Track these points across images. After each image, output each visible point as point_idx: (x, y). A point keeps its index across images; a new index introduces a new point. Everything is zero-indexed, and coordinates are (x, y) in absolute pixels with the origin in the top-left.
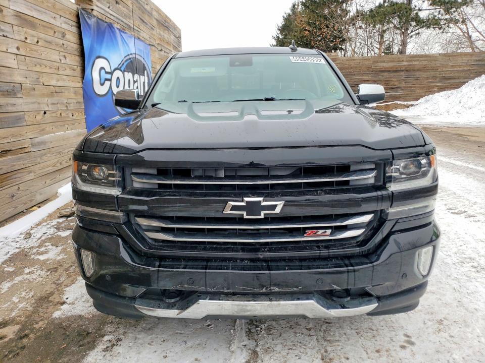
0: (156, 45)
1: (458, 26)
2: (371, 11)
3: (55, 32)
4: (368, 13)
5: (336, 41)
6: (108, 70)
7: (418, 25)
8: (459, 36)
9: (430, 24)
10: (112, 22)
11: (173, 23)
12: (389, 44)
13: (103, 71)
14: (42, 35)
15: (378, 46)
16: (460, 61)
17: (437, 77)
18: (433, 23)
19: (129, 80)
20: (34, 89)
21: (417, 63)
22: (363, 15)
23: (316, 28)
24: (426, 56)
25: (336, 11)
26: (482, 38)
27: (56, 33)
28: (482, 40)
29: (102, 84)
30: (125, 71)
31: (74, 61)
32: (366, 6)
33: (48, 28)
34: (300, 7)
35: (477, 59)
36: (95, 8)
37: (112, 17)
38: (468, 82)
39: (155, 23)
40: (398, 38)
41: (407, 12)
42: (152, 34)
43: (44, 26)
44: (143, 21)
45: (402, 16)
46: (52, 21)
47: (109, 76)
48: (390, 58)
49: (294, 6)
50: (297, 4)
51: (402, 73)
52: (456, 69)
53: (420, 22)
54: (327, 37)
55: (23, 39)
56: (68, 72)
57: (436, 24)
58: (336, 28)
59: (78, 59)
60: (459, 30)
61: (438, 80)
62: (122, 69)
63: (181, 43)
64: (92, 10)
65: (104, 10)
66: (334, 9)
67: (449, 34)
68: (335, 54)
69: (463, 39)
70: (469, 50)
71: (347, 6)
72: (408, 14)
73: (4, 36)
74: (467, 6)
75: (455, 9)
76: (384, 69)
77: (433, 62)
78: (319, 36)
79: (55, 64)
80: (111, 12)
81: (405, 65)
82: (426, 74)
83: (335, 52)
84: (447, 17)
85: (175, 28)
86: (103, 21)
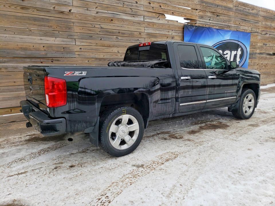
0: (260, 32)
10: (211, 26)
33: (163, 36)
37: (211, 24)
39: (260, 18)
43: (161, 36)
44: (246, 20)
64: (196, 23)
86: (203, 27)
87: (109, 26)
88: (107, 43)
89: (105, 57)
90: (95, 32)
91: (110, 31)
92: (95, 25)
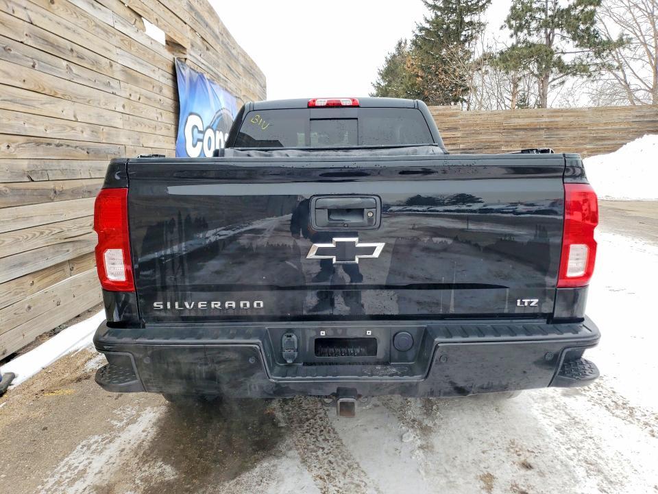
0: (242, 97)
1: (612, 72)
2: (502, 53)
3: (153, 87)
4: (498, 56)
5: (456, 91)
6: (201, 129)
7: (561, 72)
8: (614, 85)
9: (576, 70)
10: (203, 72)
11: (259, 69)
12: (524, 94)
13: (196, 130)
14: (143, 91)
15: (511, 98)
16: (615, 116)
17: (586, 137)
18: (579, 69)
19: (220, 140)
20: (135, 151)
21: (560, 119)
22: (491, 58)
23: (430, 73)
24: (572, 111)
25: (457, 53)
26: (643, 86)
27: (155, 88)
28: (644, 90)
29: (194, 146)
30: (217, 130)
31: (169, 118)
32: (494, 47)
33: (147, 81)
34: (408, 46)
35: (636, 114)
36: (188, 56)
37: (203, 66)
38: (625, 144)
39: (241, 70)
40: (535, 88)
41: (547, 56)
42: (238, 84)
43: (145, 81)
44: (231, 69)
45: (541, 60)
46: (152, 75)
47: (200, 136)
48: (526, 113)
49: (400, 44)
50: (404, 41)
51: (542, 132)
52: (610, 127)
53: (563, 68)
54: (445, 86)
55: (128, 96)
56: (164, 132)
57: (584, 71)
58: (457, 74)
59: (172, 116)
60: (613, 77)
61: (587, 141)
62: (214, 127)
63: (266, 93)
64: (186, 59)
65: (195, 58)
66: (454, 50)
67: (601, 83)
68: (456, 107)
69: (619, 88)
70: (627, 103)
71: (471, 46)
72: (549, 58)
73: (113, 93)
74: (624, 48)
75: (608, 51)
76: (518, 127)
77: (581, 119)
78: (434, 84)
79: (153, 122)
80: (202, 61)
81: (545, 122)
82: (572, 133)
83: (455, 104)
84: (599, 61)
85: (261, 76)
86: (195, 71)
87: (47, 19)
88: (48, 81)
89: (49, 134)
90: (17, 33)
91: (52, 41)
92: (16, 8)
